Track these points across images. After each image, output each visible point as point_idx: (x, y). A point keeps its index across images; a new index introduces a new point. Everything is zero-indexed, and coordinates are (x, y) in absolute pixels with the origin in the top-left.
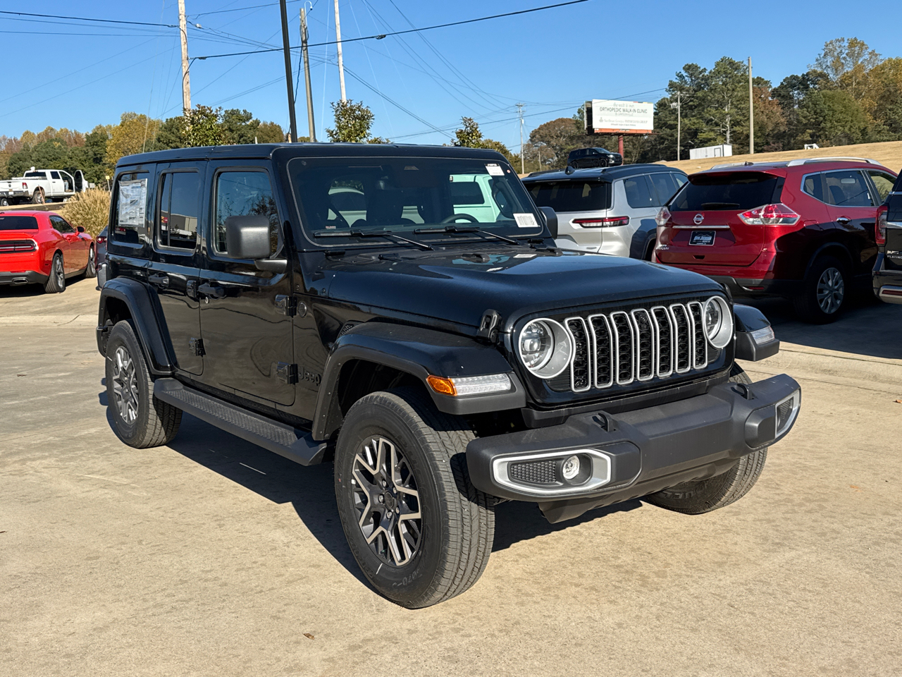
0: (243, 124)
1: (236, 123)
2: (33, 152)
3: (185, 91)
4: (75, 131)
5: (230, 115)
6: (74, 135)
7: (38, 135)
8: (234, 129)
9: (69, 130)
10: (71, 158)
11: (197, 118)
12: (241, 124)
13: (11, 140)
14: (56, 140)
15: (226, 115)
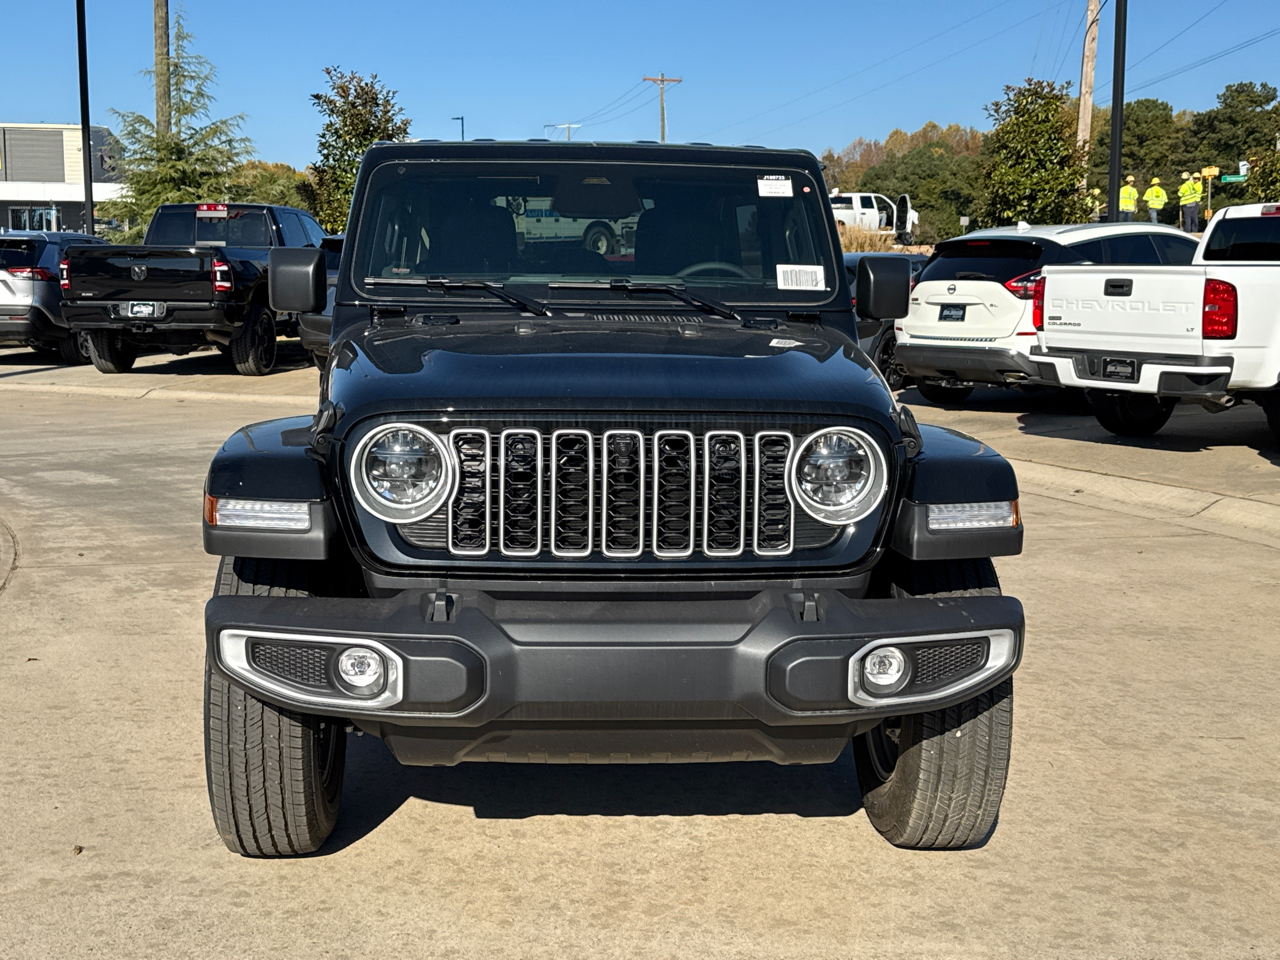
0: (1258, 109)
1: (1243, 108)
2: (899, 165)
3: (1087, 53)
4: (971, 130)
5: (1235, 94)
6: (969, 135)
7: (912, 136)
8: (1238, 119)
9: (962, 127)
10: (955, 175)
11: (1025, 102)
12: (1253, 111)
13: (869, 145)
14: (938, 145)
15: (1228, 94)
